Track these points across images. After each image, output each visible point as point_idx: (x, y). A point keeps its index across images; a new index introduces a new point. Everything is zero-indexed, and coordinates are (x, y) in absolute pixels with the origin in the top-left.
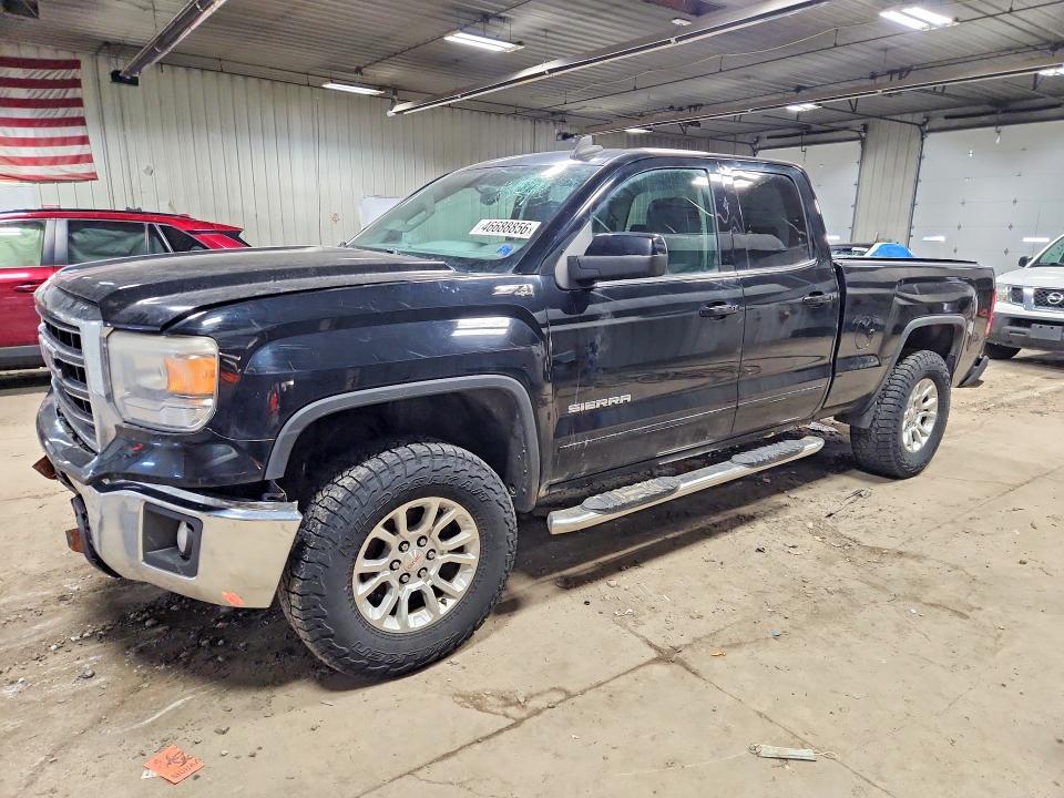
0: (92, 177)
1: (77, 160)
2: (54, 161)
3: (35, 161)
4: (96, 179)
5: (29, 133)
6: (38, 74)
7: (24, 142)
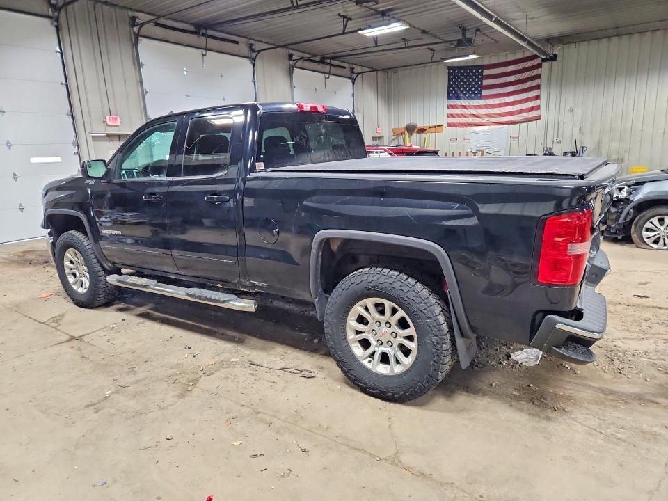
0: (538, 118)
1: (532, 109)
2: (521, 112)
3: (511, 113)
4: (540, 119)
5: (511, 99)
6: (521, 66)
7: (508, 104)
